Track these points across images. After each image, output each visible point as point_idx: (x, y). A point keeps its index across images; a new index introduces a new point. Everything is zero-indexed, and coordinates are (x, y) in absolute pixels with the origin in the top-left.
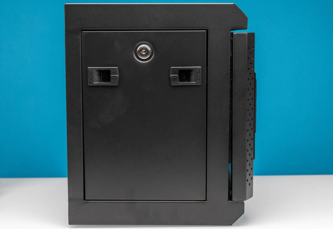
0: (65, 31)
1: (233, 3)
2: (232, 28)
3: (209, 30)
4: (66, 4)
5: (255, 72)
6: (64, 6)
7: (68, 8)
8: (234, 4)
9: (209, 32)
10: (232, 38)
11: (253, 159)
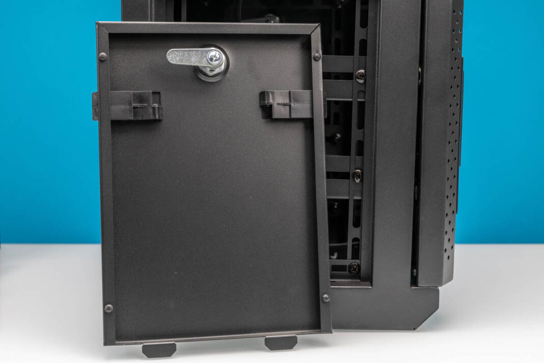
5: (463, 56)
11: (455, 212)
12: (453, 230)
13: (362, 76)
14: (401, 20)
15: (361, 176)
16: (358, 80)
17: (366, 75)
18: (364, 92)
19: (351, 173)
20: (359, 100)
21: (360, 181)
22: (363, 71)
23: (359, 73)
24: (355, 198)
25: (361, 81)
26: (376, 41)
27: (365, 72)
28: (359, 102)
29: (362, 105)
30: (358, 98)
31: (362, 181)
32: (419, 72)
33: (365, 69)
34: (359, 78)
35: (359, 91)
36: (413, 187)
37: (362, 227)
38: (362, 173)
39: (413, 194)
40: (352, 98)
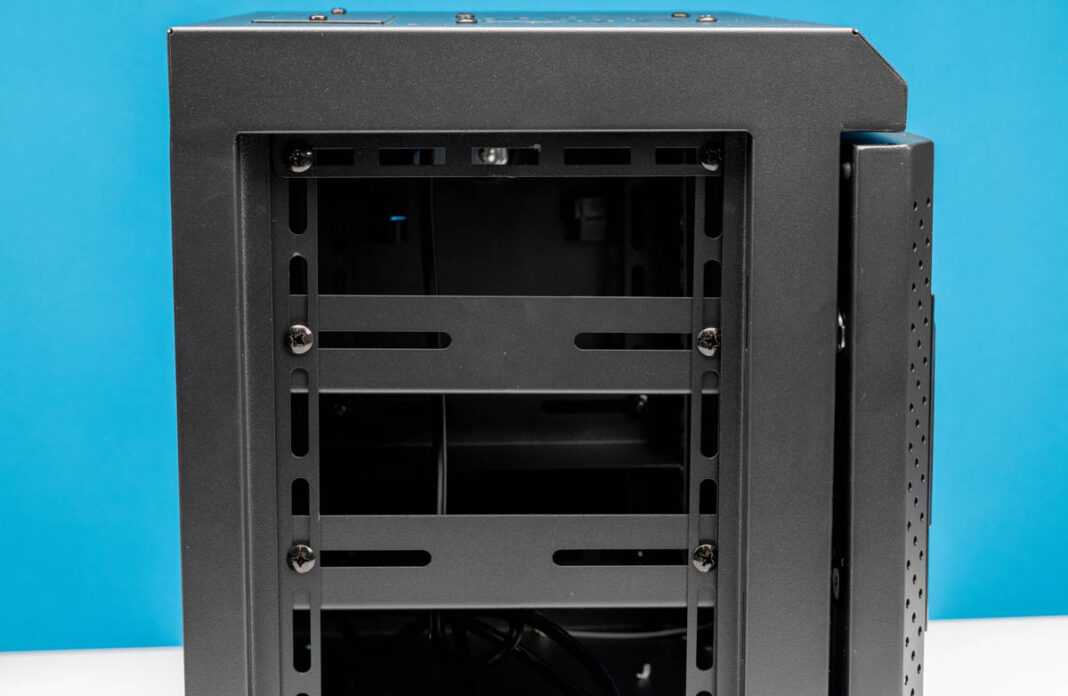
0: (172, 140)
1: (850, 30)
2: (845, 126)
3: (753, 134)
4: (175, 29)
5: (933, 291)
6: (166, 36)
7: (181, 46)
8: (854, 33)
9: (754, 141)
10: (848, 167)
11: (923, 630)
12: (919, 668)
13: (711, 342)
14: (795, 226)
15: (712, 559)
16: (701, 349)
17: (719, 339)
18: (717, 376)
19: (690, 552)
20: (705, 392)
21: (711, 569)
22: (713, 329)
23: (704, 335)
24: (702, 604)
25: (709, 352)
26: (740, 266)
27: (719, 332)
28: (705, 397)
29: (710, 404)
30: (703, 387)
31: (714, 568)
32: (839, 328)
33: (718, 325)
34: (703, 346)
35: (705, 375)
36: (829, 572)
37: (716, 668)
38: (716, 552)
39: (829, 586)
40: (690, 387)
